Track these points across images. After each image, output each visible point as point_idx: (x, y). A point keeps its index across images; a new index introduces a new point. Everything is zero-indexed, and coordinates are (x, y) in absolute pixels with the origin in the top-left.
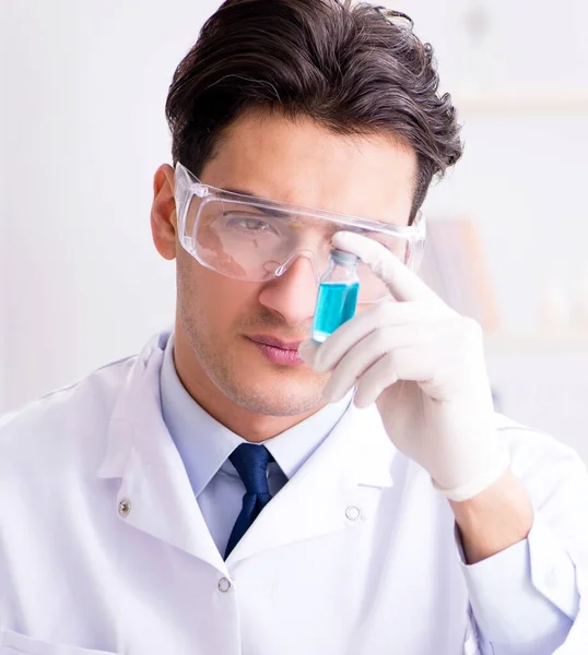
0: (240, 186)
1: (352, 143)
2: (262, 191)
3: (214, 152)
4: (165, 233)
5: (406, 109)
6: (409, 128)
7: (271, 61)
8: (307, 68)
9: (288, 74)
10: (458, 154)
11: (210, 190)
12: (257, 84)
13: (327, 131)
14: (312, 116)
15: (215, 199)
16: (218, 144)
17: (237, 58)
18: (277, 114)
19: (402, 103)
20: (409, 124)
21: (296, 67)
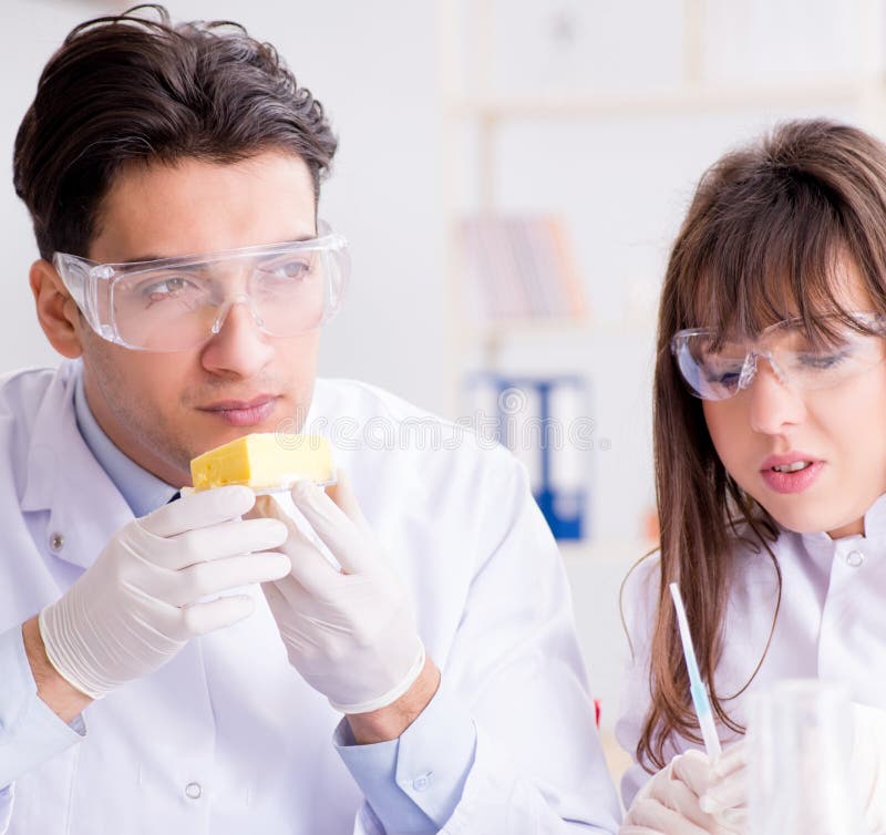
0: (142, 253)
1: (244, 171)
2: (165, 250)
3: (97, 230)
4: (64, 333)
5: (286, 117)
6: (295, 136)
7: (131, 113)
8: (173, 109)
9: (154, 121)
10: (334, 147)
11: (115, 268)
12: (125, 142)
13: (216, 166)
14: (195, 156)
15: (123, 276)
16: (98, 219)
17: (93, 123)
18: (155, 166)
19: (279, 111)
20: (293, 132)
21: (162, 112)
